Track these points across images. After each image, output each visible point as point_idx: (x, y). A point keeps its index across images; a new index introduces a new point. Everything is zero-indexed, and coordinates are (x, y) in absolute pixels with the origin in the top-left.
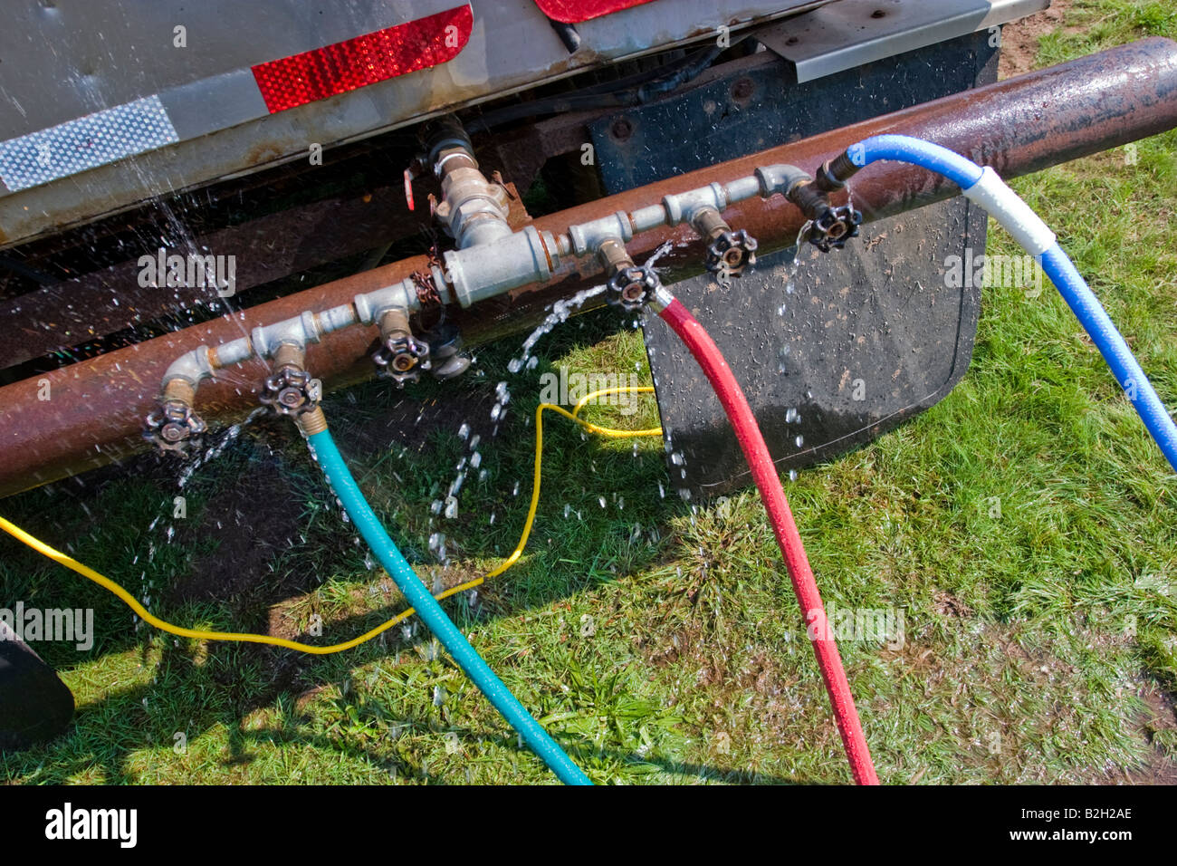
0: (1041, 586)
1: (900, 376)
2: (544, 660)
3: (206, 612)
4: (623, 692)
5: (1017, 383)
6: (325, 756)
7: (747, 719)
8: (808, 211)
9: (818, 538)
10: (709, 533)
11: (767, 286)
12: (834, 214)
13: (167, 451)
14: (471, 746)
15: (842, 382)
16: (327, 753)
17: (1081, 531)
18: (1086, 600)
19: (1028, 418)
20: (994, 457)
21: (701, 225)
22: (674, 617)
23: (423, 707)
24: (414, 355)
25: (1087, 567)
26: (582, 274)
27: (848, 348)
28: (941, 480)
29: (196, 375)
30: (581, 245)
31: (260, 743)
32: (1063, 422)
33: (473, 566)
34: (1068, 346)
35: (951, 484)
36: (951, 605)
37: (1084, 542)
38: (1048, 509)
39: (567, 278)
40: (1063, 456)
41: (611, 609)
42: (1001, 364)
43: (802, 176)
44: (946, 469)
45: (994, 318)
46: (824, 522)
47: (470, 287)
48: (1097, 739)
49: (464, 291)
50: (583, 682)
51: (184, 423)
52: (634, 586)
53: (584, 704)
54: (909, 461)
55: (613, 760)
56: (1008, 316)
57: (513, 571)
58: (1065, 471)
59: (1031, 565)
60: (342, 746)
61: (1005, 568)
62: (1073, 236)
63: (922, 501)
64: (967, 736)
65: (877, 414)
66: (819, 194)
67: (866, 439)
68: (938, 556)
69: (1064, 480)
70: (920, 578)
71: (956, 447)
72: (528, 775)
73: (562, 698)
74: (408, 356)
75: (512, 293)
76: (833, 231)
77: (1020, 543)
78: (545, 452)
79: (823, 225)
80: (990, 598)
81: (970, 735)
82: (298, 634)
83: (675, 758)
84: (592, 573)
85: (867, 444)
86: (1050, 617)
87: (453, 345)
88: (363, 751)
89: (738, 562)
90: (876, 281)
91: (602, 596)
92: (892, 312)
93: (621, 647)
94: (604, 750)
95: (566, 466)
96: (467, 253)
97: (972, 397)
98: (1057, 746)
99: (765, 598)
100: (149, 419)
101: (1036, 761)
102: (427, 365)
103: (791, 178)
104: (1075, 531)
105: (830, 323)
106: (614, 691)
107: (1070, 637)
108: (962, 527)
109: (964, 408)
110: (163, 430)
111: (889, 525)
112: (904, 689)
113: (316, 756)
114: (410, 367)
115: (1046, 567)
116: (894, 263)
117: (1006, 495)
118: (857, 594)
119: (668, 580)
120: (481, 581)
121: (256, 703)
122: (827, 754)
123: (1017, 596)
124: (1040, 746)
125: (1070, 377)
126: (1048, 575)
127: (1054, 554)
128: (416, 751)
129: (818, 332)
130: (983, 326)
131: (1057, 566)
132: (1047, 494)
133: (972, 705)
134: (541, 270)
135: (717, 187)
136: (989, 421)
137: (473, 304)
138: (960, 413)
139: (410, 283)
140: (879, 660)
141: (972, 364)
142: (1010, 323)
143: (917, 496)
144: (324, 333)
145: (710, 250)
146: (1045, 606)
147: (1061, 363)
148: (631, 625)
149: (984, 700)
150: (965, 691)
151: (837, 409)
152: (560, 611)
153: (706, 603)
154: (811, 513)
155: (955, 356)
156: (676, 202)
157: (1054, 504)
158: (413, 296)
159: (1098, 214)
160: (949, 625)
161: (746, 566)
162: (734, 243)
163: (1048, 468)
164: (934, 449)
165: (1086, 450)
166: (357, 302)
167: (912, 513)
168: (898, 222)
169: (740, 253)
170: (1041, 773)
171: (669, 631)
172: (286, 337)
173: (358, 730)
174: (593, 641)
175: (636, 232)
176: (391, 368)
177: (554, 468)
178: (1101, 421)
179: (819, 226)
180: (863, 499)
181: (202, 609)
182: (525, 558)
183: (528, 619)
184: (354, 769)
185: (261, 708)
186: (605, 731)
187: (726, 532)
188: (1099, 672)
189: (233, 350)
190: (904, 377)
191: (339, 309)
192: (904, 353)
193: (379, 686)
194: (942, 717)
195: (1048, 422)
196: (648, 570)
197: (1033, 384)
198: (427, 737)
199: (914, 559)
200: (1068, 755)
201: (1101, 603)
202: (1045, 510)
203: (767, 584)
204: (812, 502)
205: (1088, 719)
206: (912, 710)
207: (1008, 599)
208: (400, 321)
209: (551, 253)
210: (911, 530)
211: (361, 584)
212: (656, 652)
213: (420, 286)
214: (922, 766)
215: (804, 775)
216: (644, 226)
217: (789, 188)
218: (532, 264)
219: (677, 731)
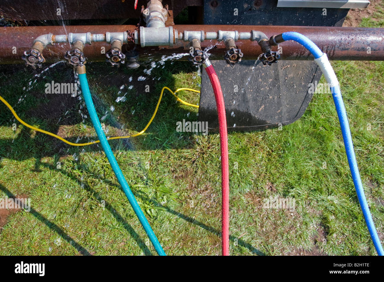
0: (300, 189)
1: (279, 112)
2: (141, 167)
3: (38, 121)
4: (163, 183)
5: (315, 126)
6: (64, 177)
7: (198, 203)
8: (263, 50)
9: (238, 155)
10: (204, 143)
11: (246, 71)
12: (271, 53)
13: (29, 65)
14: (110, 187)
15: (261, 109)
16: (65, 176)
17: (318, 177)
18: (312, 198)
19: (315, 138)
20: (300, 146)
21: (227, 43)
22: (185, 166)
23: (99, 170)
24: (120, 57)
25: (316, 188)
26: (185, 48)
27: (266, 99)
28: (281, 149)
29: (46, 42)
30: (186, 38)
31: (45, 167)
32: (325, 142)
33: (127, 132)
34: (335, 119)
35: (284, 151)
36: (271, 187)
37: (318, 181)
38: (311, 167)
39: (180, 48)
40: (321, 153)
41: (167, 157)
42: (312, 118)
43: (266, 38)
44: (284, 146)
45: (315, 104)
46: (241, 150)
47: (146, 41)
48: (300, 239)
49: (143, 41)
50: (151, 177)
51: (37, 58)
52: (176, 153)
53: (149, 184)
54: (274, 140)
55: (153, 203)
56: (320, 104)
57: (140, 137)
58: (320, 157)
59: (299, 183)
60: (70, 175)
61: (291, 181)
62: (349, 85)
63: (273, 153)
64: (262, 227)
65: (268, 122)
66: (269, 45)
67: (263, 129)
68: (272, 171)
69: (319, 160)
70: (265, 176)
71: (290, 140)
72: (125, 200)
73: (143, 180)
74: (118, 57)
75: (159, 47)
76: (269, 59)
77: (298, 175)
78: (161, 102)
79: (266, 56)
80: (283, 188)
81: (263, 227)
82: (66, 137)
83: (172, 208)
84: (164, 145)
85: (262, 131)
86: (299, 200)
87: (135, 58)
88: (76, 179)
89: (211, 155)
90: (281, 80)
91: (165, 153)
92: (284, 92)
93: (166, 170)
94: (151, 200)
95: (166, 109)
96: (148, 29)
97: (300, 126)
98: (287, 238)
99: (215, 168)
100: (25, 53)
101: (280, 240)
102: (123, 62)
103: (262, 37)
104: (316, 176)
105: (262, 89)
106: (160, 183)
107: (303, 207)
108: (283, 165)
109: (296, 129)
110: (29, 58)
111: (261, 157)
112: (248, 208)
113: (61, 176)
114: (117, 61)
115: (304, 184)
116: (289, 76)
117: (299, 159)
118: (244, 175)
119: (187, 154)
120: (129, 137)
121: (47, 154)
122: (218, 220)
123: (292, 190)
124: (282, 236)
125: (332, 129)
126: (303, 187)
127: (307, 181)
128: (93, 183)
129: (258, 90)
130: (311, 105)
131: (307, 185)
132: (312, 163)
133: (267, 218)
134: (171, 42)
135: (237, 33)
136: (302, 135)
137: (145, 47)
138: (294, 130)
139: (126, 33)
140: (244, 197)
141: (304, 116)
142: (320, 107)
143: (272, 151)
144: (93, 41)
145: (227, 53)
146: (299, 196)
147: (331, 124)
148: (171, 164)
149: (271, 218)
150: (266, 214)
151: (256, 117)
152: (151, 153)
153: (197, 164)
154: (238, 146)
155: (299, 111)
156: (222, 33)
157: (313, 166)
158: (126, 38)
159: (359, 81)
160: (268, 193)
161: (213, 157)
162: (235, 53)
163: (315, 155)
164: (283, 138)
165: (329, 153)
166: (107, 34)
167: (269, 156)
168: (295, 63)
169: (236, 57)
170: (280, 244)
171: (182, 169)
172: (80, 39)
173: (77, 172)
174: (158, 166)
175: (206, 39)
176: (111, 59)
177: (162, 108)
178: (336, 145)
179: (265, 56)
180: (256, 147)
181: (38, 120)
182: (145, 134)
183: (140, 153)
184: (72, 183)
185: (48, 156)
186: (153, 194)
187: (210, 144)
188: (308, 220)
189: (61, 38)
190: (281, 113)
191: (100, 35)
192: (283, 106)
193: (87, 160)
194: (257, 219)
195: (320, 141)
196: (182, 149)
197: (320, 128)
198: (97, 180)
199: (265, 170)
200: (290, 241)
201: (316, 200)
202: (309, 167)
203: (217, 164)
204: (239, 143)
205: (299, 232)
206: (248, 215)
207: (289, 191)
208: (119, 45)
209: (175, 37)
210: (267, 161)
211: (91, 127)
212: (176, 175)
213: (129, 35)
214: (245, 232)
215: (209, 224)
216: (209, 38)
217: (260, 40)
218: (168, 39)
219: (175, 200)
